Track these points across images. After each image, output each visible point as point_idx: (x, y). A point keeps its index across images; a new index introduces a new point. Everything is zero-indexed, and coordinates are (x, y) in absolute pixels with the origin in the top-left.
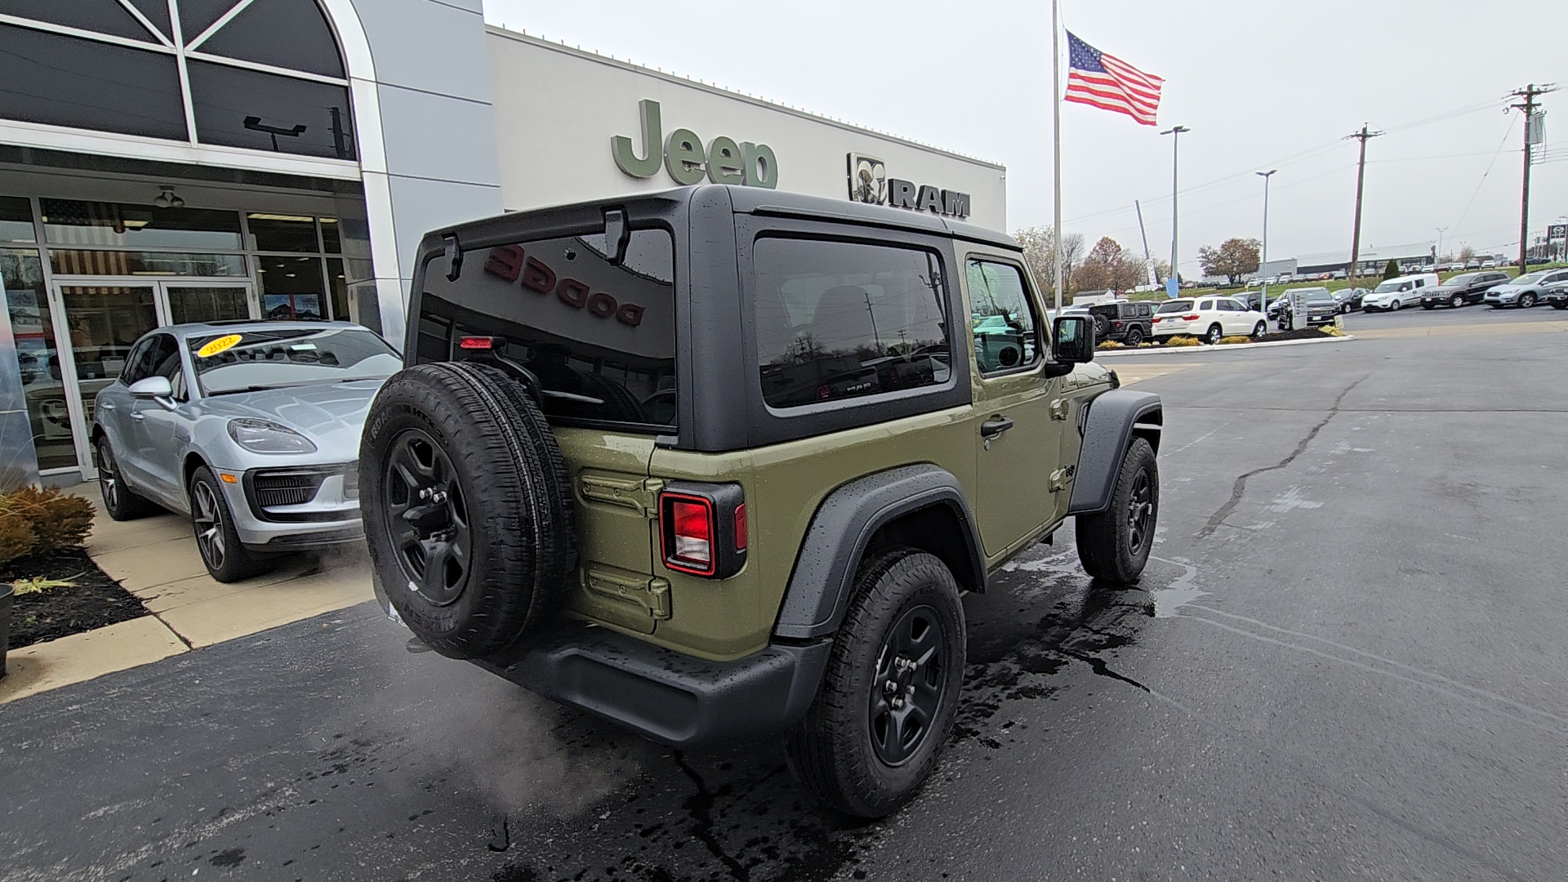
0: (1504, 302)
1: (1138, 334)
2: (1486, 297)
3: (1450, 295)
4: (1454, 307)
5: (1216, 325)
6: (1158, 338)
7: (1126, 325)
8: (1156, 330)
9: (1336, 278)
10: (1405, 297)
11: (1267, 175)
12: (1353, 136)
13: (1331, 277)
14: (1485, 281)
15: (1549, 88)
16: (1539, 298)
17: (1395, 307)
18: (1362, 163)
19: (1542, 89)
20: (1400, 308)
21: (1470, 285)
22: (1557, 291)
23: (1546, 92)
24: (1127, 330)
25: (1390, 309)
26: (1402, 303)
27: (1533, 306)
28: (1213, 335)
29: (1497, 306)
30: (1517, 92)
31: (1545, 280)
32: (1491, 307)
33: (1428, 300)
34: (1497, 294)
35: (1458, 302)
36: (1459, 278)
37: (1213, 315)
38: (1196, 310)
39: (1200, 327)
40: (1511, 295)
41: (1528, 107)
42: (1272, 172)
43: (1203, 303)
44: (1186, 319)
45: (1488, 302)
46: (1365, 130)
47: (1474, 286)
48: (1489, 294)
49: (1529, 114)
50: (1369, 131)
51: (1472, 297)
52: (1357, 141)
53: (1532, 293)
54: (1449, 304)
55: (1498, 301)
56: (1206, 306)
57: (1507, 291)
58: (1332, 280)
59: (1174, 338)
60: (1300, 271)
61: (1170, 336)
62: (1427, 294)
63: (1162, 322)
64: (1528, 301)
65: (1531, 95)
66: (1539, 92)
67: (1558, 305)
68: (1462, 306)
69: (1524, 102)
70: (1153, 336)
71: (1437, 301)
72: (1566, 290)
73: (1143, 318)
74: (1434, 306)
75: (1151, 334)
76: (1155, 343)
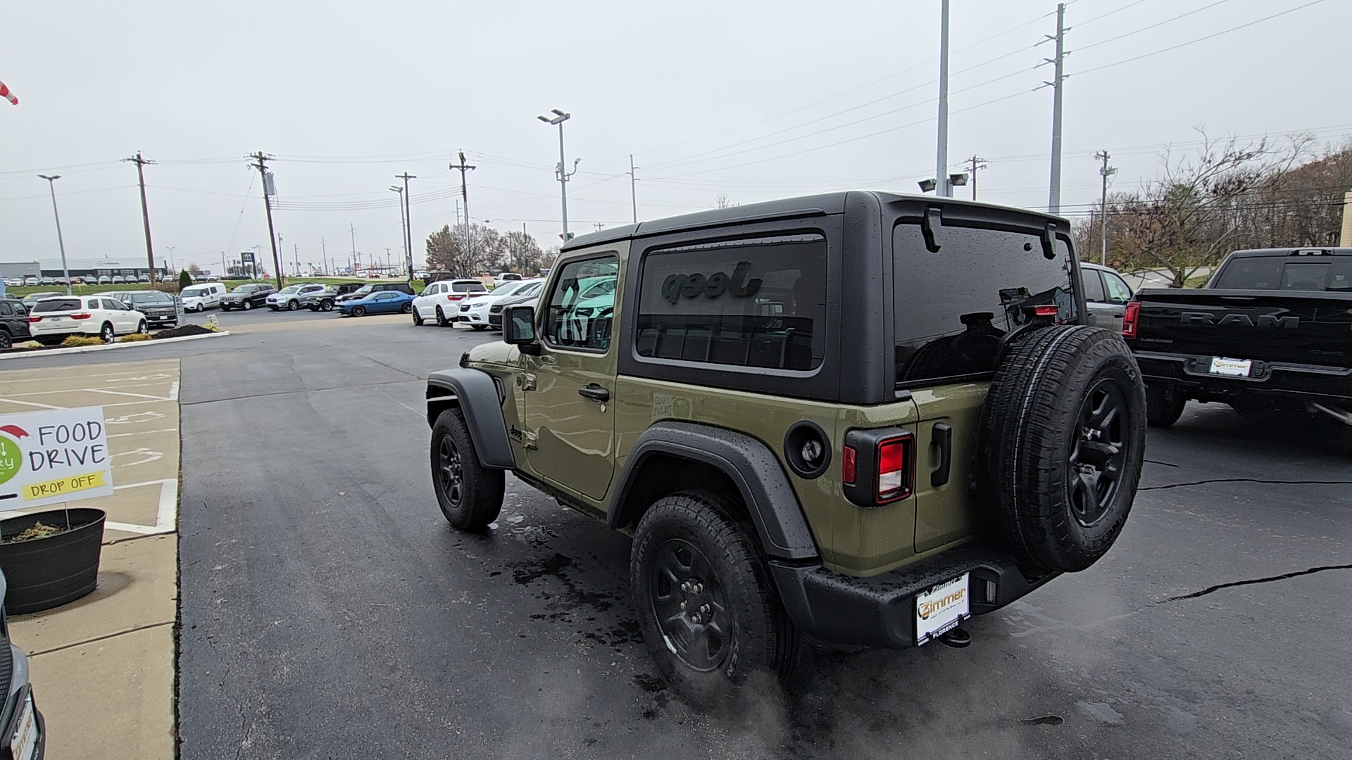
0: (280, 306)
1: (5, 335)
2: (267, 302)
3: (241, 301)
4: (245, 309)
5: (107, 324)
6: (38, 338)
8: (34, 329)
9: (88, 283)
10: (206, 300)
11: (50, 179)
12: (129, 159)
13: (82, 281)
14: (261, 290)
15: (271, 158)
16: (301, 303)
17: (201, 309)
18: (142, 186)
19: (267, 157)
20: (205, 309)
21: (252, 293)
22: (312, 299)
23: (269, 159)
25: (197, 311)
26: (205, 306)
27: (297, 309)
28: (107, 334)
29: (275, 308)
30: (253, 155)
31: (301, 291)
32: (270, 309)
33: (226, 303)
34: (275, 300)
35: (248, 305)
36: (243, 288)
37: (101, 314)
38: (85, 309)
39: (93, 326)
40: (284, 301)
41: (262, 168)
42: (57, 177)
43: (89, 301)
44: (75, 317)
45: (269, 306)
46: (139, 156)
47: (255, 294)
48: (269, 300)
49: (263, 173)
50: (143, 158)
51: (257, 302)
52: (134, 165)
53: (295, 300)
54: (241, 307)
55: (276, 306)
56: (93, 305)
57: (281, 298)
58: (84, 284)
59: (69, 339)
60: (45, 273)
61: (65, 336)
62: (224, 299)
63: (43, 321)
64: (294, 305)
65: (262, 159)
66: (265, 159)
67: (314, 308)
68: (250, 309)
69: (259, 164)
70: (33, 336)
71: (232, 305)
72: (318, 299)
73: (7, 317)
74: (232, 309)
75: (30, 335)
76: (35, 343)
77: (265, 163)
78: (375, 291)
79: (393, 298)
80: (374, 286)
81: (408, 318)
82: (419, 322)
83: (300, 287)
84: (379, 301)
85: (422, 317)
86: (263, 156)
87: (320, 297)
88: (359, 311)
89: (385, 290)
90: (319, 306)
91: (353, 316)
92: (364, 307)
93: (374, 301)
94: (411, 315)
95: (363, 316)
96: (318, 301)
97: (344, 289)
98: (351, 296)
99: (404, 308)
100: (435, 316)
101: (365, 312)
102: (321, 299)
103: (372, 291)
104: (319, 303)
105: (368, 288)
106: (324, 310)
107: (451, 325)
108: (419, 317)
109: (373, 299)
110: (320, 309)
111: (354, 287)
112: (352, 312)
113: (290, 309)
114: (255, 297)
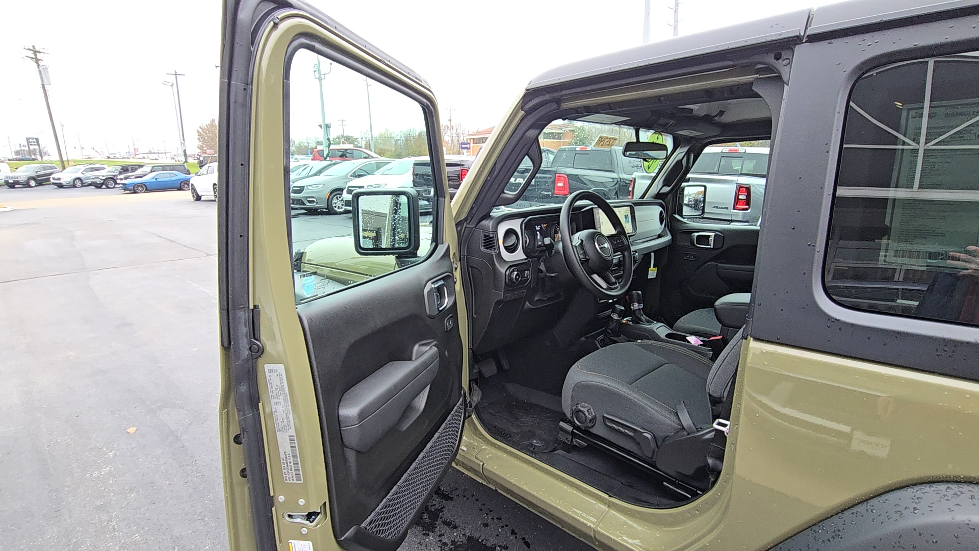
0: (65, 184)
2: (52, 181)
3: (26, 179)
4: (30, 187)
14: (45, 170)
16: (85, 181)
19: (41, 50)
21: (37, 172)
22: (95, 178)
23: (44, 53)
27: (82, 186)
29: (61, 186)
30: (26, 48)
31: (83, 171)
32: (56, 187)
33: (11, 181)
34: (59, 179)
35: (33, 183)
36: (27, 168)
40: (69, 180)
41: (37, 61)
45: (54, 184)
47: (39, 173)
48: (54, 179)
49: (38, 65)
51: (41, 180)
53: (79, 179)
54: (27, 185)
55: (61, 183)
57: (66, 177)
62: (8, 177)
64: (78, 183)
65: (35, 52)
66: (39, 52)
67: (98, 186)
68: (36, 186)
69: (34, 57)
71: (17, 183)
72: (101, 177)
74: (16, 186)
77: (39, 56)
78: (154, 171)
79: (171, 177)
80: (153, 167)
81: (187, 195)
82: (198, 198)
83: (82, 168)
84: (158, 180)
85: (200, 194)
86: (37, 49)
87: (103, 176)
88: (140, 188)
89: (163, 170)
90: (103, 184)
91: (135, 192)
92: (145, 185)
93: (154, 180)
94: (190, 192)
95: (145, 192)
96: (101, 179)
97: (125, 170)
98: (132, 176)
99: (180, 186)
100: (213, 193)
101: (147, 189)
102: (104, 178)
103: (151, 172)
104: (102, 181)
105: (147, 169)
106: (108, 188)
108: (197, 195)
109: (153, 178)
110: (104, 186)
111: (135, 168)
112: (134, 189)
113: (74, 186)
114: (39, 176)
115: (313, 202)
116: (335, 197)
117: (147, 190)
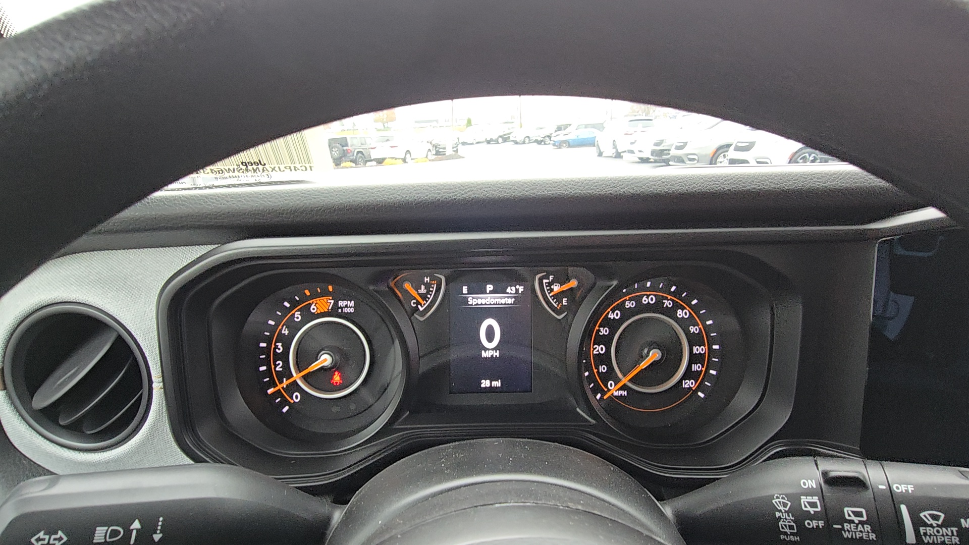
0: (519, 141)
1: (361, 157)
2: (512, 138)
3: (497, 137)
4: (498, 143)
5: (408, 152)
6: (374, 160)
7: (354, 151)
8: (373, 155)
14: (510, 129)
16: (531, 139)
21: (504, 131)
24: (355, 154)
27: (529, 143)
28: (406, 158)
29: (516, 143)
31: (532, 130)
32: (513, 143)
33: (489, 139)
34: (516, 137)
39: (400, 153)
40: (521, 137)
44: (391, 147)
45: (513, 141)
47: (506, 132)
51: (506, 138)
53: (528, 136)
57: (520, 135)
59: (386, 160)
61: (384, 159)
62: (486, 136)
64: (527, 140)
67: (539, 142)
68: (502, 142)
70: (372, 158)
71: (492, 140)
72: (542, 135)
73: (364, 147)
74: (491, 143)
75: (371, 158)
76: (374, 163)
78: (578, 129)
80: (579, 126)
81: (593, 150)
82: (600, 154)
84: (579, 137)
85: (602, 151)
88: (564, 145)
89: (585, 128)
90: (542, 141)
91: (560, 148)
92: (569, 142)
93: (577, 137)
95: (567, 148)
96: (542, 137)
97: (560, 128)
98: (563, 133)
100: (612, 149)
102: (544, 136)
103: (576, 130)
104: (542, 139)
105: (574, 128)
106: (545, 144)
107: (621, 157)
109: (576, 135)
110: (543, 143)
111: (566, 127)
112: (559, 145)
113: (524, 143)
114: (505, 135)
115: (694, 159)
116: (722, 155)
117: (569, 146)
